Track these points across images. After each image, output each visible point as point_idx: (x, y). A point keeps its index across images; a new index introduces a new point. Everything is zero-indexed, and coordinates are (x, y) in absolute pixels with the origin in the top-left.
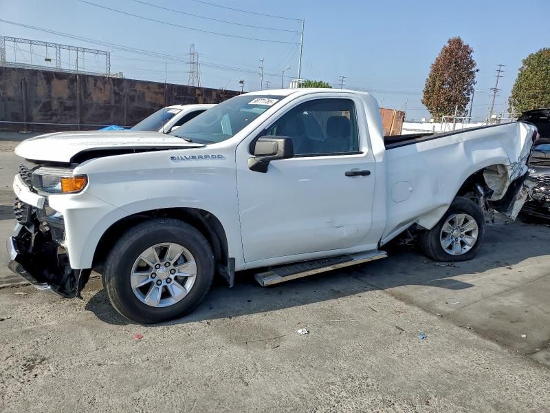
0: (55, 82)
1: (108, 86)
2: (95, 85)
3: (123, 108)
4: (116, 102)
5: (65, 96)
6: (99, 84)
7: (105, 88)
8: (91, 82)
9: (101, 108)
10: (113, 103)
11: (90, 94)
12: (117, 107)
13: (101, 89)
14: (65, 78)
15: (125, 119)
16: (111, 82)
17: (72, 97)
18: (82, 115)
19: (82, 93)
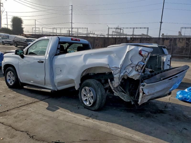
0: (166, 41)
1: (184, 41)
2: (179, 41)
3: (189, 49)
4: (186, 47)
5: (168, 45)
6: (181, 40)
7: (182, 42)
8: (178, 40)
9: (180, 49)
10: (185, 47)
11: (177, 44)
12: (186, 48)
13: (181, 42)
14: (169, 39)
15: (189, 53)
16: (186, 39)
17: (170, 46)
18: (172, 52)
19: (174, 44)
